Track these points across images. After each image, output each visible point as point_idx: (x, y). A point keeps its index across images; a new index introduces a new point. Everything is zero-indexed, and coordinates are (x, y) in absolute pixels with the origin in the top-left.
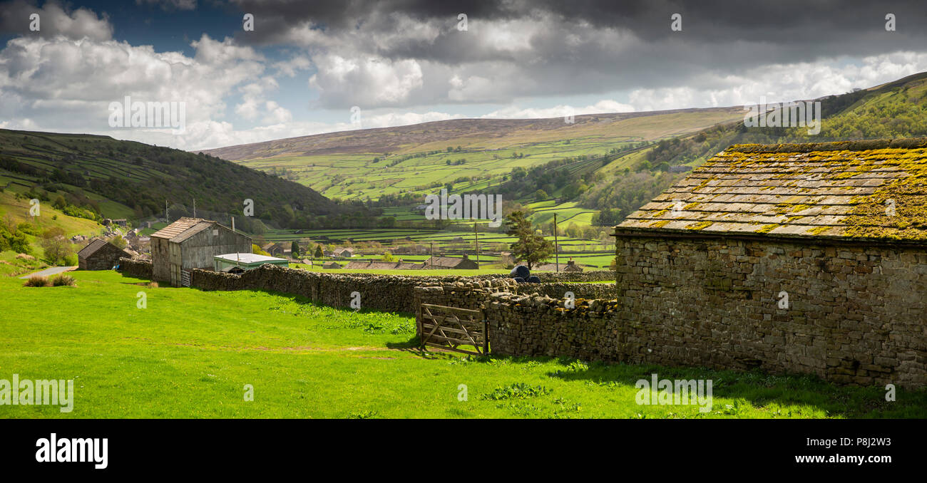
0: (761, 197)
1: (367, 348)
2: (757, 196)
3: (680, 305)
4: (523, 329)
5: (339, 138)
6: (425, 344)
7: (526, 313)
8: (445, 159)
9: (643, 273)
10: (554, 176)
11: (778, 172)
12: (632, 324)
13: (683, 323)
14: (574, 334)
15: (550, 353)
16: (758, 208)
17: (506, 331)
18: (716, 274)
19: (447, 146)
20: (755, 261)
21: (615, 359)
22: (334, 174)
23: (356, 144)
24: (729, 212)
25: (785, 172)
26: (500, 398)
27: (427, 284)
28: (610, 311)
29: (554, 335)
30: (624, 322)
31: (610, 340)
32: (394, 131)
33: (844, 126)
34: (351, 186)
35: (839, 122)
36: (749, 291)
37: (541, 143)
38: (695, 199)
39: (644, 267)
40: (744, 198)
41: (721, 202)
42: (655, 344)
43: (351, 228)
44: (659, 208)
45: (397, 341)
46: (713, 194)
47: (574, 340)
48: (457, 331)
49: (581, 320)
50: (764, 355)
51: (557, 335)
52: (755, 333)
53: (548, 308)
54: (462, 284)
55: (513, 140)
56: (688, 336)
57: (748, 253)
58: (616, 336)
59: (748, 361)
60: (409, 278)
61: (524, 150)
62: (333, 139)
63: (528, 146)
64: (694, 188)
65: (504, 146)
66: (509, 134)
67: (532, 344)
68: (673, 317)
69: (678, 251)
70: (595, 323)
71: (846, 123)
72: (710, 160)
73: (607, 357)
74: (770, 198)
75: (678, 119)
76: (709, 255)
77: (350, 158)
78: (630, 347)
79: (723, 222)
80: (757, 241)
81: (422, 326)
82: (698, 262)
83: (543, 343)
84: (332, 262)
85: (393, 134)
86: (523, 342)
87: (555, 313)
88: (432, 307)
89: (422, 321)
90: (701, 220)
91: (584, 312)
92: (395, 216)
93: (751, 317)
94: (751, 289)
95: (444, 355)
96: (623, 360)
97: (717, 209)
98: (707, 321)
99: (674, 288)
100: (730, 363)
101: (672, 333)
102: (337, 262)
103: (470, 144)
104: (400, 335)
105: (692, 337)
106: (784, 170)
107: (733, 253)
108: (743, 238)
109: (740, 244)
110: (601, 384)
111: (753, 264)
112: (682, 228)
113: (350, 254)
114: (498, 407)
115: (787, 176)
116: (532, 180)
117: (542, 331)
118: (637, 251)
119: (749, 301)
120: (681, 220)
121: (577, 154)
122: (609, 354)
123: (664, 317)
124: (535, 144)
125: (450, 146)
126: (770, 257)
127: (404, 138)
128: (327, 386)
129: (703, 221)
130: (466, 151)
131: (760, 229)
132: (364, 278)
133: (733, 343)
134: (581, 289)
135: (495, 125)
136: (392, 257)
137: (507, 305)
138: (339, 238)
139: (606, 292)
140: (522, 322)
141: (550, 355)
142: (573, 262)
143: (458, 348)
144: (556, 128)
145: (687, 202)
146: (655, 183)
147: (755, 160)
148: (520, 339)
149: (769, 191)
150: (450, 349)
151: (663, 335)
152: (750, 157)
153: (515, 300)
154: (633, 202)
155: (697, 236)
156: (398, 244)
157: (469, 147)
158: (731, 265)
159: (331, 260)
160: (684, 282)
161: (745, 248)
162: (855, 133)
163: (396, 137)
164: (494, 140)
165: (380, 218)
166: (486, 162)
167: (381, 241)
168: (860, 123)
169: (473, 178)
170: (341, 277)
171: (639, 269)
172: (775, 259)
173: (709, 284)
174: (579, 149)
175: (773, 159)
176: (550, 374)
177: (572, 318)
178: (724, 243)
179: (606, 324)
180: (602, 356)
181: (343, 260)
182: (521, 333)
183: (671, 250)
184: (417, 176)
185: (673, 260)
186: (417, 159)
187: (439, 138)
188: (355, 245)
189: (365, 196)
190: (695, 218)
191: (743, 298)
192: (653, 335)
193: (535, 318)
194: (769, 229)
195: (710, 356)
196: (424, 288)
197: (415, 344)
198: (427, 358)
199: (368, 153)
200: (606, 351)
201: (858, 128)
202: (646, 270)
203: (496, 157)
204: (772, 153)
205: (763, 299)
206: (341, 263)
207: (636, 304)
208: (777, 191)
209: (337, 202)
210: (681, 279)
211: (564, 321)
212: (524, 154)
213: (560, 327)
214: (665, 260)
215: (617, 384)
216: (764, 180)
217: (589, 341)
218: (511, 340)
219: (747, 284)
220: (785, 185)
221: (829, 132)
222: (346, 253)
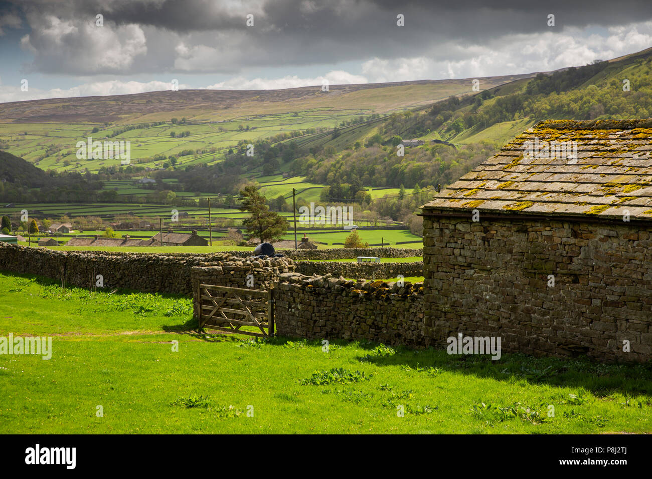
0: (584, 176)
1: (143, 332)
2: (578, 175)
3: (495, 288)
4: (315, 311)
5: (54, 105)
6: (204, 326)
7: (319, 294)
8: (169, 131)
9: (454, 254)
10: (281, 150)
11: (598, 150)
12: (441, 307)
13: (499, 308)
14: (373, 317)
15: (346, 336)
16: (582, 188)
17: (297, 313)
18: (538, 256)
19: (171, 118)
20: (583, 244)
21: (419, 344)
22: (49, 144)
23: (73, 112)
24: (550, 192)
25: (607, 150)
26: (322, 384)
27: (206, 263)
28: (416, 294)
29: (351, 318)
30: (432, 306)
31: (414, 324)
32: (114, 100)
33: (584, 99)
34: (68, 157)
35: (579, 95)
36: (575, 275)
37: (268, 115)
38: (508, 177)
39: (455, 248)
40: (564, 177)
41: (539, 182)
42: (466, 329)
43: (69, 202)
44: (469, 188)
45: (173, 324)
46: (528, 173)
47: (373, 323)
48: (240, 312)
49: (380, 302)
50: (591, 342)
51: (354, 317)
52: (582, 318)
53: (343, 290)
54: (241, 263)
55: (239, 112)
56: (504, 321)
57: (575, 235)
58: (421, 320)
59: (573, 348)
60: (171, 257)
61: (250, 122)
62: (48, 106)
63: (254, 118)
64: (505, 166)
65: (229, 118)
66: (235, 106)
67: (325, 326)
68: (487, 301)
69: (495, 232)
70: (397, 305)
71: (586, 96)
72: (519, 136)
73: (411, 341)
74: (594, 178)
75: (411, 91)
76: (530, 237)
77: (66, 127)
78: (438, 331)
79: (545, 202)
80: (586, 223)
81: (201, 307)
82: (518, 244)
83: (337, 325)
84: (49, 238)
85: (113, 103)
86: (316, 324)
87: (351, 294)
88: (212, 287)
89: (200, 303)
90: (519, 200)
91: (384, 294)
92: (116, 189)
93: (577, 302)
94: (578, 272)
95: (225, 337)
96: (430, 345)
97: (535, 189)
98: (527, 305)
99: (489, 271)
100: (551, 349)
101: (487, 317)
102: (55, 239)
103: (194, 116)
104: (174, 317)
105: (509, 322)
106: (606, 148)
107: (558, 235)
108: (568, 219)
109: (566, 226)
110: (418, 369)
111: (580, 247)
112: (500, 209)
113: (67, 230)
114: (324, 393)
115: (609, 154)
116: (258, 154)
117: (337, 313)
118: (447, 231)
119: (576, 286)
120: (497, 199)
121: (305, 127)
122: (414, 338)
123: (478, 301)
124: (261, 116)
125: (175, 117)
126: (600, 240)
127: (126, 108)
128: (134, 376)
129: (521, 201)
130: (190, 124)
131: (589, 210)
132: (119, 257)
133: (555, 329)
134: (328, 268)
135: (220, 96)
136: (114, 233)
137: (298, 285)
138: (55, 212)
139: (353, 271)
140: (314, 303)
141: (346, 337)
142: (307, 239)
143: (242, 329)
144: (283, 100)
145: (499, 180)
146: (386, 158)
147: (570, 137)
148: (313, 321)
149: (592, 170)
150: (232, 330)
151: (476, 319)
152: (564, 134)
153: (307, 281)
154: (364, 177)
155: (516, 217)
156: (121, 219)
157: (194, 118)
158: (554, 247)
159: (47, 236)
160: (500, 264)
161: (572, 229)
162: (596, 106)
163: (117, 107)
164: (220, 112)
165: (100, 192)
166: (211, 135)
167: (102, 216)
168: (601, 96)
169: (197, 151)
170: (93, 256)
171: (449, 251)
172: (605, 241)
173: (530, 268)
174: (307, 122)
175: (590, 136)
176: (359, 359)
177: (370, 300)
178: (546, 225)
179: (410, 307)
180: (405, 340)
181: (60, 236)
182: (313, 315)
183: (486, 231)
184: (140, 148)
185: (488, 242)
186: (139, 131)
187: (163, 109)
188: (73, 220)
189: (83, 168)
190: (512, 198)
191: (568, 282)
192: (464, 319)
193: (330, 300)
194: (600, 210)
195: (529, 342)
196: (203, 268)
197: (193, 326)
198: (208, 341)
199: (87, 123)
200: (409, 335)
201: (599, 101)
202: (457, 251)
203: (221, 130)
204: (589, 129)
205: (591, 284)
206: (60, 239)
207: (446, 286)
208: (601, 170)
209: (52, 173)
210: (497, 262)
211: (361, 303)
212: (251, 127)
213: (357, 310)
214: (479, 241)
215: (437, 370)
216: (584, 158)
217: (390, 324)
218: (302, 322)
219: (573, 268)
220: (609, 163)
221: (568, 105)
222: (64, 229)
